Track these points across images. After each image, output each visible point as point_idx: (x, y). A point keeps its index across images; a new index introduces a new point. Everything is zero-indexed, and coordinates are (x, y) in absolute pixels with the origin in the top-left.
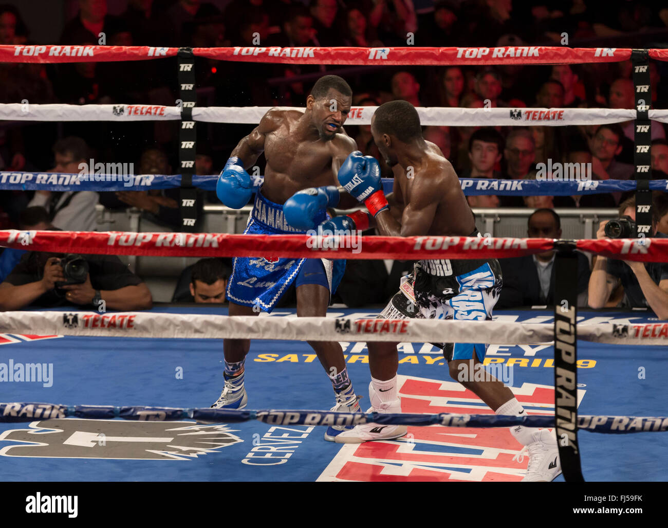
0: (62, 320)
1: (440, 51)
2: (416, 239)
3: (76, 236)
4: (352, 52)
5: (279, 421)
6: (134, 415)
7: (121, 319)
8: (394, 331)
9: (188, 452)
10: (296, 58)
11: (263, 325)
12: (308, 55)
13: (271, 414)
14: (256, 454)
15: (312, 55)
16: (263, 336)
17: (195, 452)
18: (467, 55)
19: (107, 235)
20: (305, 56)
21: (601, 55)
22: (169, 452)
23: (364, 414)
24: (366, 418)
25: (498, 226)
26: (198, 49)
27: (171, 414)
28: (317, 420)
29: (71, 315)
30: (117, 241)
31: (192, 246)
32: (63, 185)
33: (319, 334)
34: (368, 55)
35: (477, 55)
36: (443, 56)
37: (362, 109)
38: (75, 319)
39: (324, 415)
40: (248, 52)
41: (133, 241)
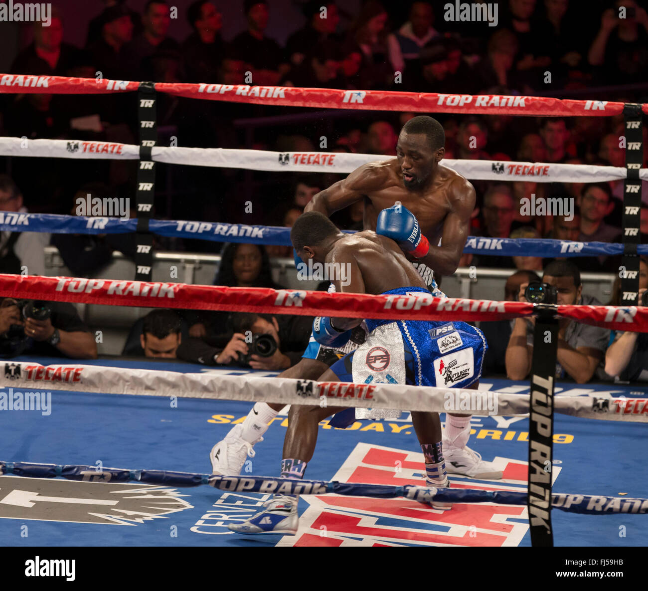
0: (3, 370)
1: (420, 96)
2: (386, 298)
3: (22, 280)
4: (326, 94)
5: (233, 487)
6: (77, 474)
7: (66, 371)
8: (360, 396)
9: (134, 517)
10: (266, 98)
11: (219, 384)
12: (279, 95)
13: (224, 479)
14: (207, 521)
15: (282, 96)
16: (219, 396)
17: (141, 517)
18: (448, 103)
19: (55, 280)
20: (275, 96)
21: (591, 108)
22: (113, 516)
23: (323, 483)
24: (326, 487)
25: (475, 287)
26: (160, 84)
27: (116, 475)
28: (274, 487)
29: (13, 365)
30: (66, 287)
31: (146, 295)
32: (10, 224)
33: (279, 396)
34: (343, 98)
35: (459, 103)
36: (423, 102)
37: (334, 156)
38: (18, 370)
39: (280, 482)
40: (213, 89)
41: (83, 288)
